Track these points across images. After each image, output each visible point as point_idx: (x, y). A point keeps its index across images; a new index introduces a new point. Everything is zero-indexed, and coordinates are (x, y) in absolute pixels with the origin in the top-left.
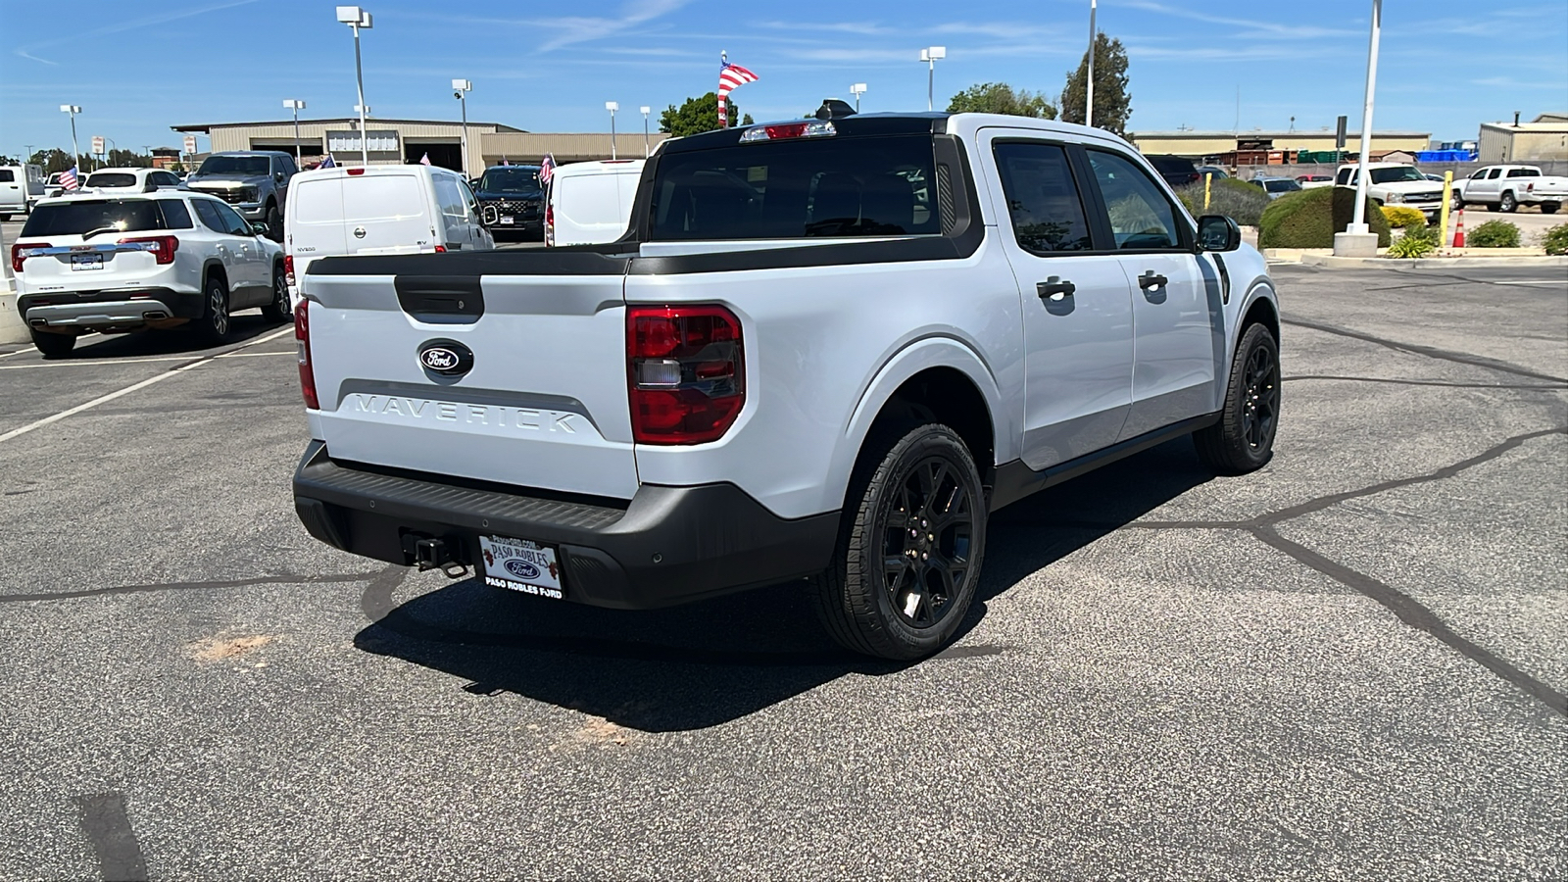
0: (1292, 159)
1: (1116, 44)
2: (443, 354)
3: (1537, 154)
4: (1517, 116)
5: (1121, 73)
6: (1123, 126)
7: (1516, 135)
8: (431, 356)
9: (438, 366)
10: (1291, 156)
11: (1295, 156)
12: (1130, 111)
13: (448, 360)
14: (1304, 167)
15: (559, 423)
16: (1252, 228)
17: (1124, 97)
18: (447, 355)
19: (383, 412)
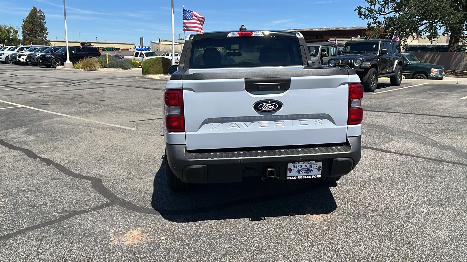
0: (100, 49)
1: (40, 10)
2: (270, 104)
3: (166, 50)
4: (159, 40)
5: (43, 20)
6: (46, 37)
7: (160, 45)
8: (264, 105)
9: (267, 109)
10: (100, 48)
11: (101, 48)
12: (48, 32)
13: (273, 106)
14: (111, 52)
15: (316, 123)
16: (122, 69)
17: (45, 28)
19: (227, 129)
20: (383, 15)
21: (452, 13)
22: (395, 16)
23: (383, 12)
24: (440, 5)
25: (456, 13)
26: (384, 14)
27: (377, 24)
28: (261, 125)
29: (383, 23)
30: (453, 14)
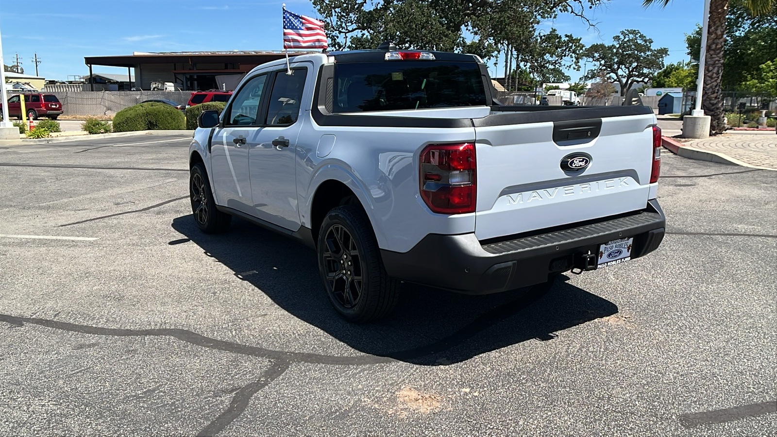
2: (582, 160)
8: (575, 162)
9: (579, 166)
13: (584, 162)
15: (621, 183)
18: (584, 159)
19: (528, 201)
20: (344, 34)
21: (445, 34)
22: (363, 35)
23: (345, 28)
24: (427, 22)
25: (450, 34)
26: (345, 31)
27: (335, 48)
28: (566, 192)
29: (344, 46)
30: (446, 36)
